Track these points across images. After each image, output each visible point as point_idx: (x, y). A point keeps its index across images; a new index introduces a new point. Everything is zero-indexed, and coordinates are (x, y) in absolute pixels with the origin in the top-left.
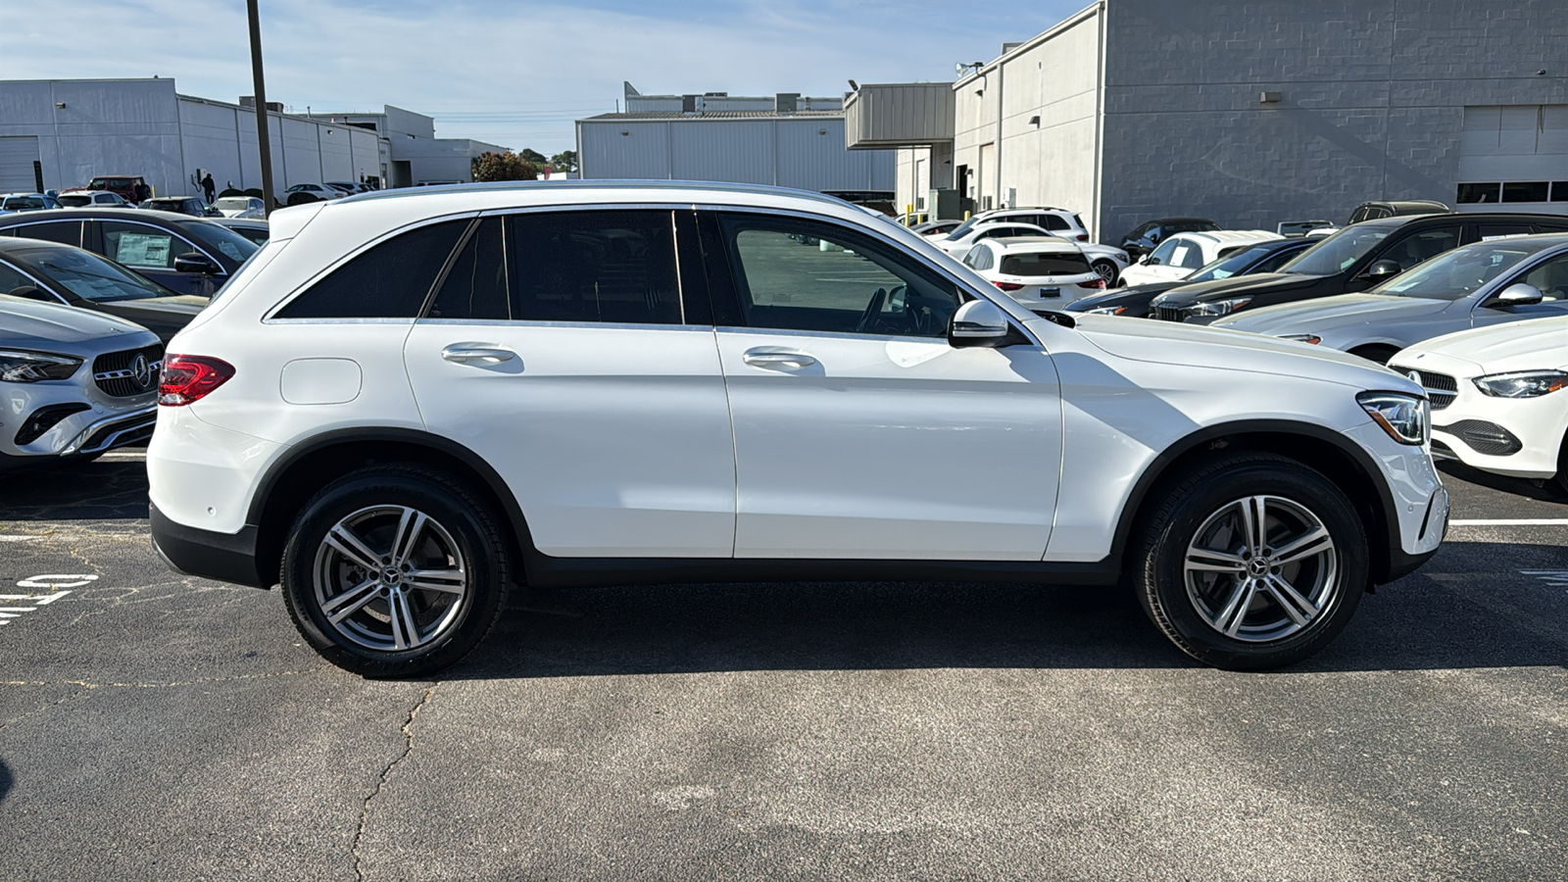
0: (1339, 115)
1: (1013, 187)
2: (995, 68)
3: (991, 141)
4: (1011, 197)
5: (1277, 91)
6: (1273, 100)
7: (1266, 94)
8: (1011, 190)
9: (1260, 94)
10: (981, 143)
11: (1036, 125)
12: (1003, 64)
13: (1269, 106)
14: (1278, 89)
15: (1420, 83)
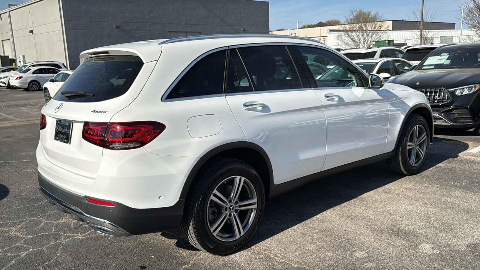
0: (136, 33)
1: (23, 55)
2: (6, 12)
3: (8, 39)
4: (23, 58)
5: (118, 25)
6: (118, 27)
7: (115, 25)
8: (23, 56)
9: (113, 26)
10: (3, 39)
11: (31, 33)
12: (9, 11)
13: (116, 29)
14: (118, 24)
15: (157, 24)
